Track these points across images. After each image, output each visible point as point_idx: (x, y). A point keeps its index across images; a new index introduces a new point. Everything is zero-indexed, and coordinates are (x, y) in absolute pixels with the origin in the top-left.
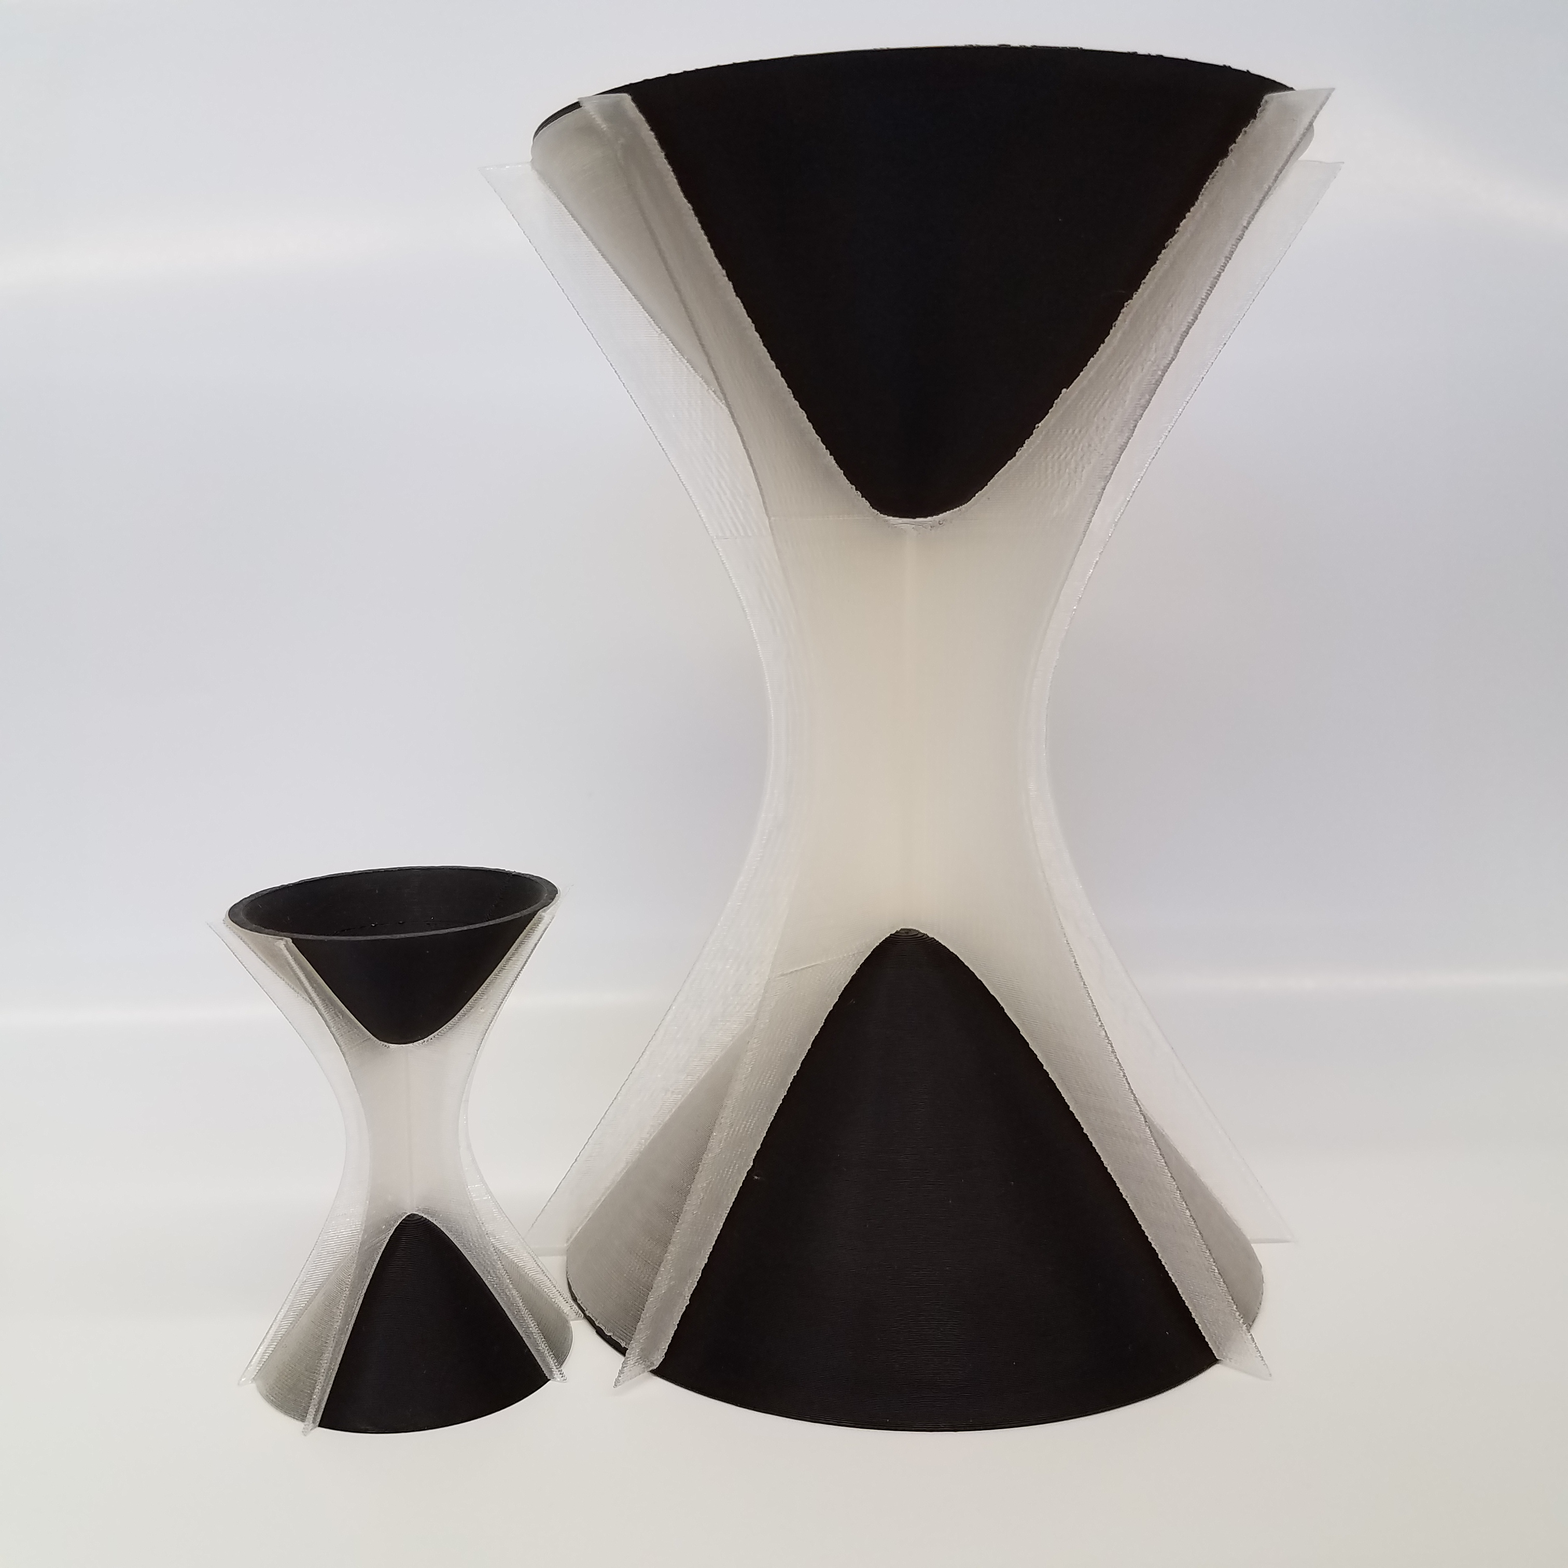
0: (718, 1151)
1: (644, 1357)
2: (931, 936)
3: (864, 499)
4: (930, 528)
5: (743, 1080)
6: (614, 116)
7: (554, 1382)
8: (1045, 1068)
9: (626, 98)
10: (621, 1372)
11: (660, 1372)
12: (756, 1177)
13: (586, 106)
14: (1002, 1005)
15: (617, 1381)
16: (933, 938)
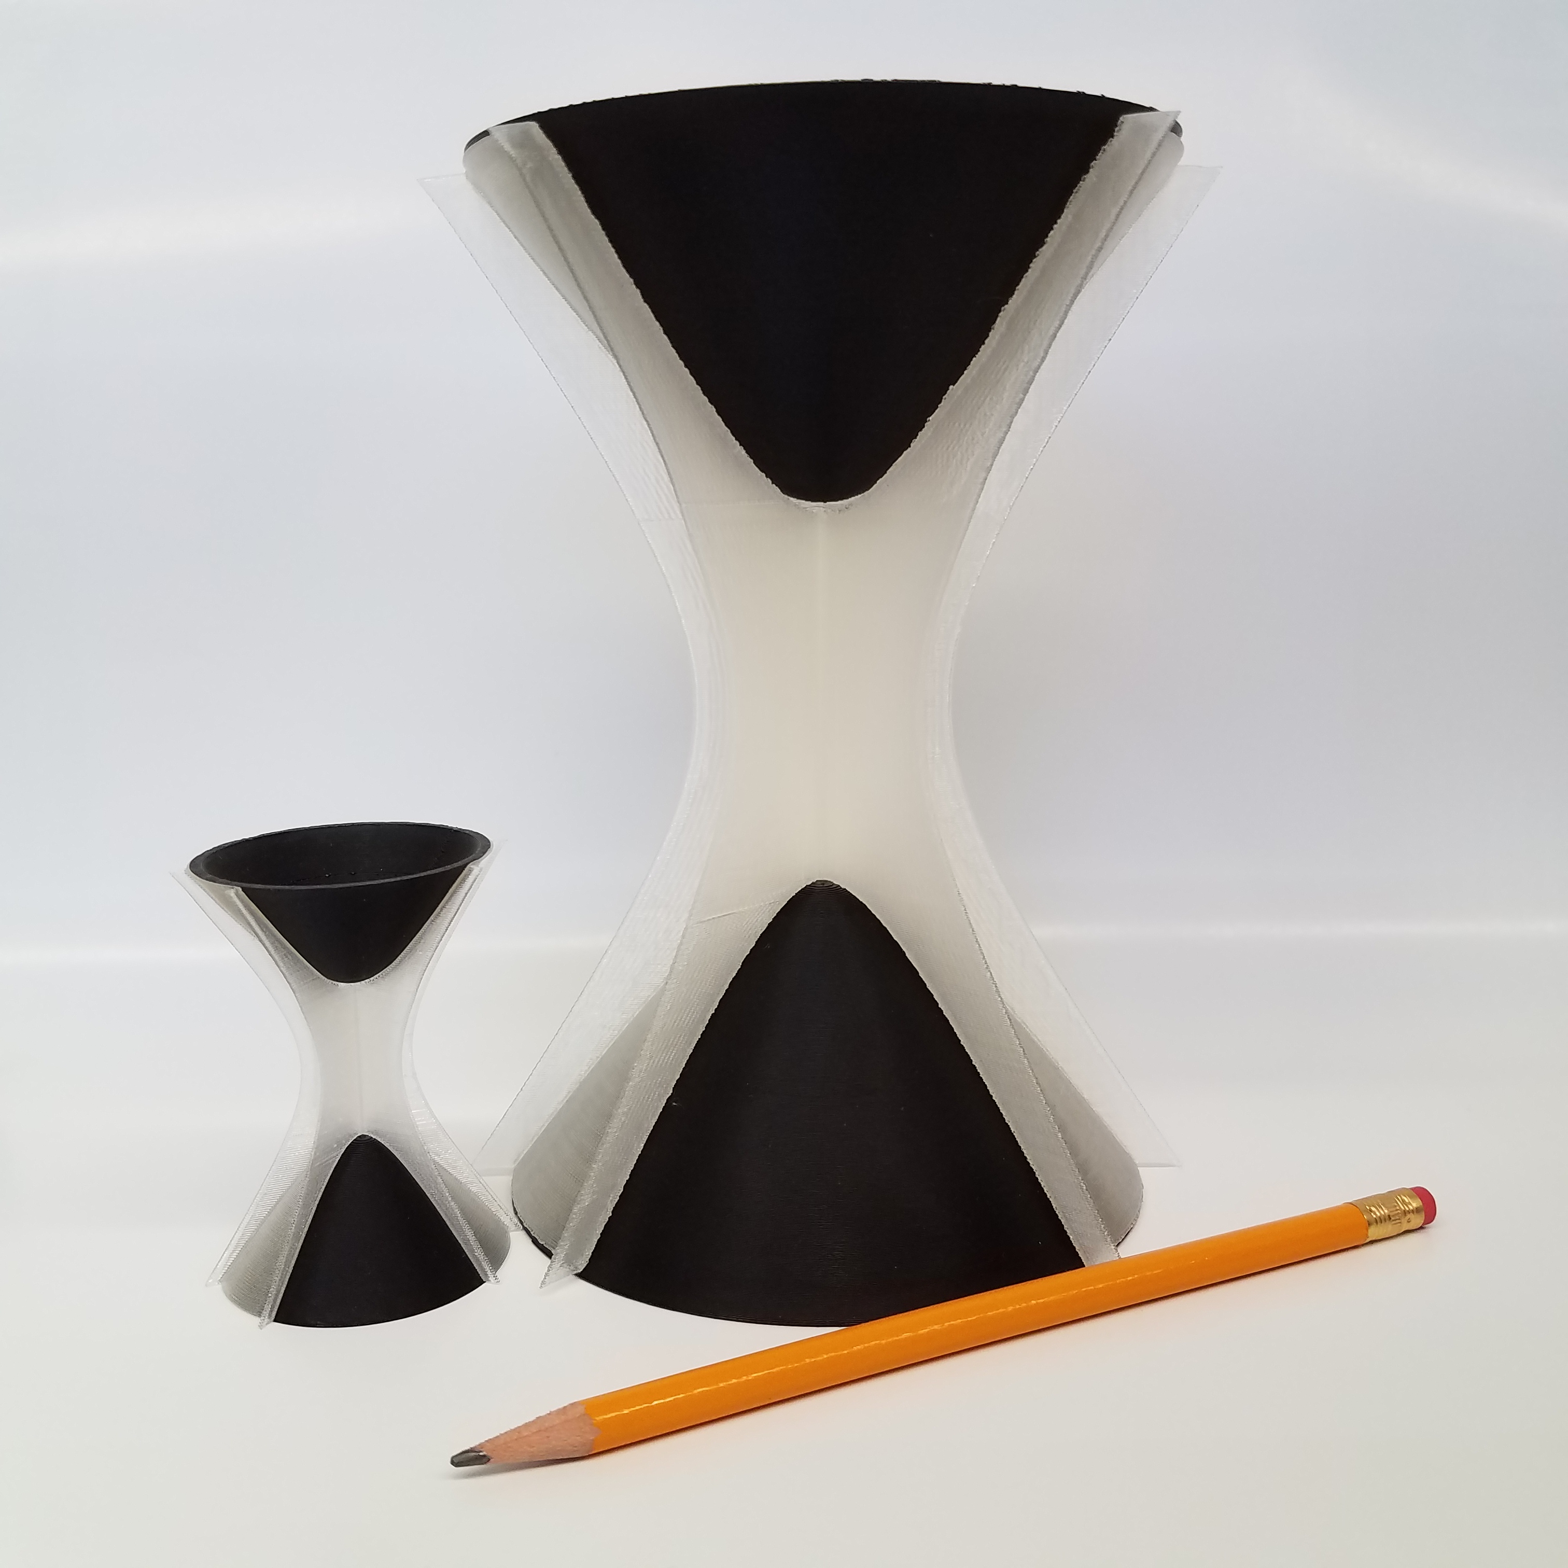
0: (637, 1080)
1: (569, 1261)
2: (843, 887)
3: (774, 485)
4: (838, 511)
5: (662, 1017)
6: (524, 143)
7: (489, 1284)
8: (939, 1006)
9: (534, 126)
10: (546, 1275)
11: (583, 1275)
12: (674, 1104)
13: (497, 135)
14: (904, 949)
15: (543, 1283)
16: (845, 889)
